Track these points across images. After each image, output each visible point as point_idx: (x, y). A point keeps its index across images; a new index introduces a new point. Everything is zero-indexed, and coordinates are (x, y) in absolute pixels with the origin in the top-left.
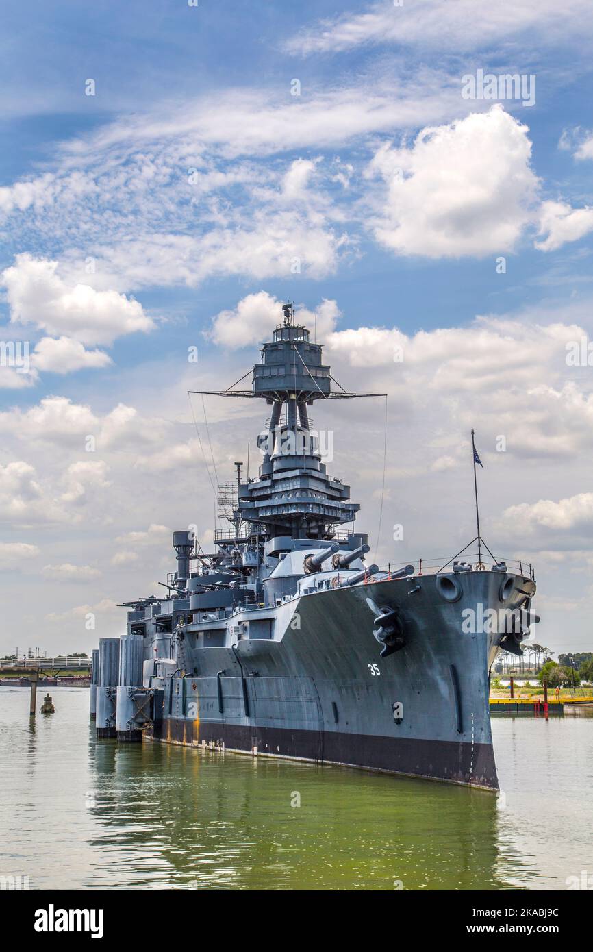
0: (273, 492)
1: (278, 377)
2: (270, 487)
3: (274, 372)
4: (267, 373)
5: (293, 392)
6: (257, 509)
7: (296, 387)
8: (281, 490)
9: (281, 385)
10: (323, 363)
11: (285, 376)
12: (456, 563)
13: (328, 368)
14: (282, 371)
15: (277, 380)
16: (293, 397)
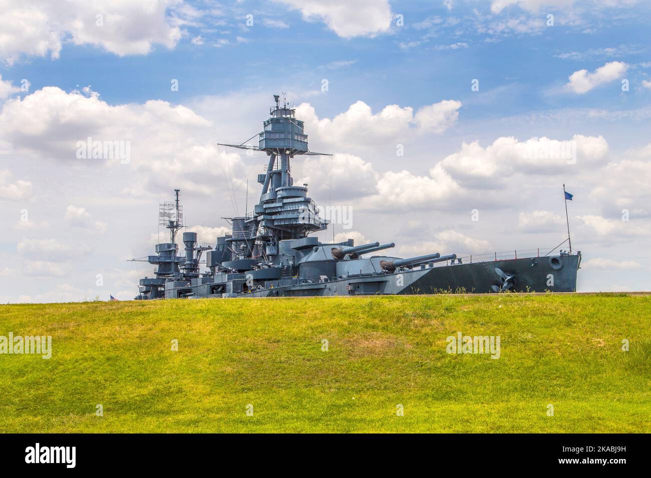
0: (283, 210)
1: (280, 139)
2: (280, 207)
3: (277, 136)
4: (273, 136)
5: (288, 149)
6: (273, 220)
7: (291, 146)
8: (289, 209)
9: (281, 145)
10: (305, 133)
11: (284, 139)
12: (561, 251)
13: (306, 137)
14: (282, 136)
15: (279, 142)
16: (288, 152)
